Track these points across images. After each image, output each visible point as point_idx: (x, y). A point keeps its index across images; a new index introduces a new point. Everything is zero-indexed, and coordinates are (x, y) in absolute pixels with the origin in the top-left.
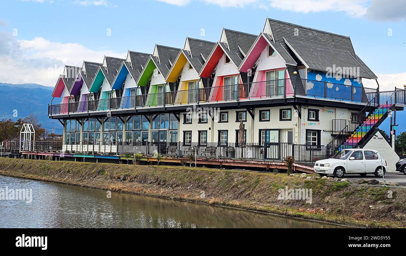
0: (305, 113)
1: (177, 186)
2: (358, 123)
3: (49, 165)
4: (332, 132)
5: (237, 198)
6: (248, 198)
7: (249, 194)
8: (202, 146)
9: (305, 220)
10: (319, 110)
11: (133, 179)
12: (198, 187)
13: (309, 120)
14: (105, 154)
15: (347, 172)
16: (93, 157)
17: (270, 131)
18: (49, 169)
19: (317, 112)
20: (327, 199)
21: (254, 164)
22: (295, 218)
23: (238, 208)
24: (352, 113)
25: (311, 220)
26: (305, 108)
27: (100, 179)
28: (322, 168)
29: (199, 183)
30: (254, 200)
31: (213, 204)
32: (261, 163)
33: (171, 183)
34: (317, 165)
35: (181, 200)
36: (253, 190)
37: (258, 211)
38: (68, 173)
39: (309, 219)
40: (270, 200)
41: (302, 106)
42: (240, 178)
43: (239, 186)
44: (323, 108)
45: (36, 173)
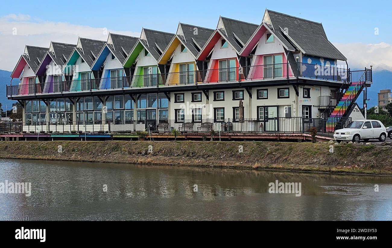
0: (301, 91)
1: (208, 156)
2: (335, 98)
3: (44, 145)
4: (319, 106)
5: (275, 163)
6: (286, 162)
7: (286, 159)
8: (197, 122)
9: (347, 174)
10: (310, 89)
11: (157, 153)
12: (232, 156)
13: (304, 97)
14: (93, 133)
15: (361, 138)
16: (78, 136)
17: (269, 108)
18: (46, 149)
19: (309, 90)
20: (359, 158)
21: (265, 136)
22: (339, 173)
23: (282, 169)
24: (331, 90)
25: (353, 174)
26: (301, 88)
27: (117, 155)
28: (343, 136)
29: (232, 153)
30: (292, 163)
31: (257, 169)
32: (272, 135)
33: (201, 154)
34: (337, 133)
35: (222, 167)
36: (288, 156)
37: (302, 170)
38: (72, 151)
39: (351, 173)
40: (307, 162)
41: (299, 86)
42: (272, 147)
43: (274, 153)
44: (313, 87)
45: (29, 153)
